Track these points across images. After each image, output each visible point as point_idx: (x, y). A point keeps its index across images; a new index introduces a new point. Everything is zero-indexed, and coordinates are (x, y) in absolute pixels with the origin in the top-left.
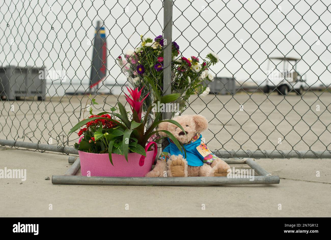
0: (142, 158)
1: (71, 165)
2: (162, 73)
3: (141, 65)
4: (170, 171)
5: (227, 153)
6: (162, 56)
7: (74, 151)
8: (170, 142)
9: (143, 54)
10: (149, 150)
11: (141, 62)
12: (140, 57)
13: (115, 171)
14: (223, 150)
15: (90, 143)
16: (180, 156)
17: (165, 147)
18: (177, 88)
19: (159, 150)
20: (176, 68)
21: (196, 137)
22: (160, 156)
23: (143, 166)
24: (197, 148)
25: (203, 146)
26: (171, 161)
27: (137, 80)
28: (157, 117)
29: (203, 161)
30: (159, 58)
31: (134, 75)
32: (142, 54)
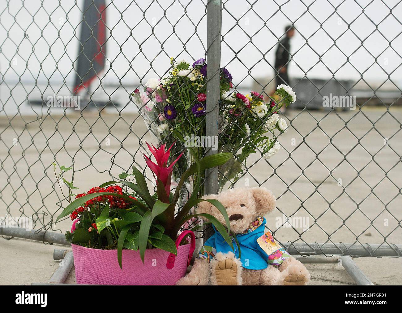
0: (172, 257)
1: (57, 264)
2: (204, 120)
3: (170, 105)
4: (215, 277)
5: (307, 247)
6: (204, 91)
7: (61, 239)
8: (215, 231)
9: (175, 88)
10: (182, 243)
11: (170, 100)
12: (169, 93)
13: (129, 277)
14: (300, 242)
15: (90, 232)
16: (231, 254)
17: (208, 238)
18: (229, 142)
19: (199, 241)
20: (226, 110)
21: (256, 223)
22: (200, 253)
23: (173, 269)
24: (258, 240)
25: (267, 236)
26: (216, 262)
27: (164, 129)
28: (196, 188)
29: (267, 262)
30: (199, 95)
31: (160, 120)
32: (173, 88)
